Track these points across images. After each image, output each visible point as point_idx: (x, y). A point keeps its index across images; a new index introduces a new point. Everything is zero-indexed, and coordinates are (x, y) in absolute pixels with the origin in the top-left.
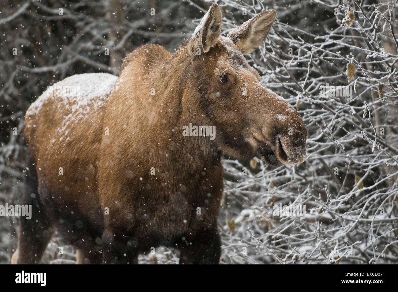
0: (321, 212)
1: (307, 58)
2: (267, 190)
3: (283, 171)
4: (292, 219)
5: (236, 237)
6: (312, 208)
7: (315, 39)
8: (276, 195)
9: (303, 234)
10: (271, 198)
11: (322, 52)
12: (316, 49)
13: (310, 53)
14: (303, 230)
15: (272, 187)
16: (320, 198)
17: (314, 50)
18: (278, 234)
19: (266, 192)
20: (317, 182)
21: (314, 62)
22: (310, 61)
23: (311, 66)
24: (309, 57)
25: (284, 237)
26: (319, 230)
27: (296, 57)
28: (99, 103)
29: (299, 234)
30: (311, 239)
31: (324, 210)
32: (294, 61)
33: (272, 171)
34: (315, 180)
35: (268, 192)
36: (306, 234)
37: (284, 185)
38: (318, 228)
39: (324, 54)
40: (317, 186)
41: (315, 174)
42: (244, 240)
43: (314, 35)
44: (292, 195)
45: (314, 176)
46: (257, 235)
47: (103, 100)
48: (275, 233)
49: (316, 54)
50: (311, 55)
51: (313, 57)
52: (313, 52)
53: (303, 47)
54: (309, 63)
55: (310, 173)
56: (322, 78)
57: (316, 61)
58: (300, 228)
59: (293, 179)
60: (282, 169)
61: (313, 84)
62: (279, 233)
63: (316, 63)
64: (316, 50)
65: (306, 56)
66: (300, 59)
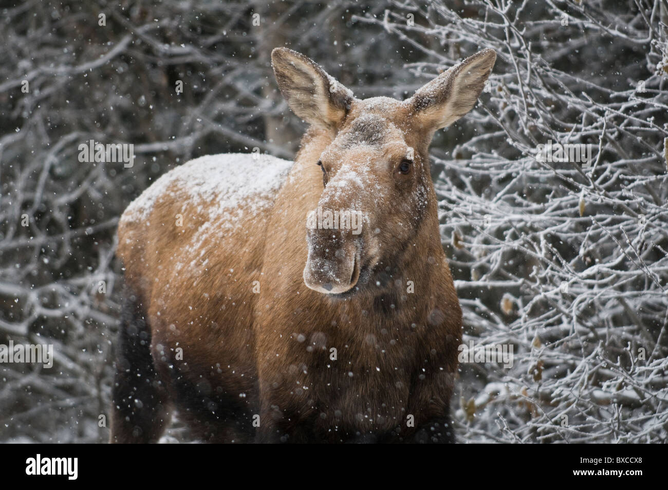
0: (620, 387)
1: (596, 128)
2: (529, 350)
3: (556, 317)
4: (572, 400)
5: (476, 429)
6: (605, 381)
7: (611, 96)
8: (544, 358)
9: (590, 425)
10: (536, 363)
11: (623, 119)
12: (612, 113)
13: (602, 120)
14: (590, 418)
15: (537, 345)
16: (618, 364)
17: (610, 114)
18: (548, 425)
19: (528, 353)
20: (614, 337)
21: (609, 135)
22: (603, 133)
23: (605, 141)
24: (601, 126)
25: (558, 430)
26: (618, 418)
27: (579, 126)
28: (261, 203)
29: (584, 424)
30: (604, 432)
31: (626, 385)
32: (575, 133)
33: (537, 319)
34: (610, 334)
35: (531, 353)
36: (595, 425)
37: (557, 342)
38: (616, 415)
39: (626, 121)
40: (613, 343)
41: (611, 324)
42: (490, 433)
43: (609, 91)
44: (572, 359)
45: (609, 328)
46: (513, 426)
47: (267, 198)
48: (542, 422)
49: (612, 122)
50: (603, 124)
51: (608, 127)
52: (607, 118)
53: (590, 109)
54: (601, 137)
55: (603, 321)
56: (622, 162)
57: (612, 133)
58: (585, 415)
59: (574, 332)
60: (554, 315)
61: (607, 173)
62: (550, 422)
63: (613, 137)
64: (612, 115)
65: (595, 125)
66: (585, 130)
